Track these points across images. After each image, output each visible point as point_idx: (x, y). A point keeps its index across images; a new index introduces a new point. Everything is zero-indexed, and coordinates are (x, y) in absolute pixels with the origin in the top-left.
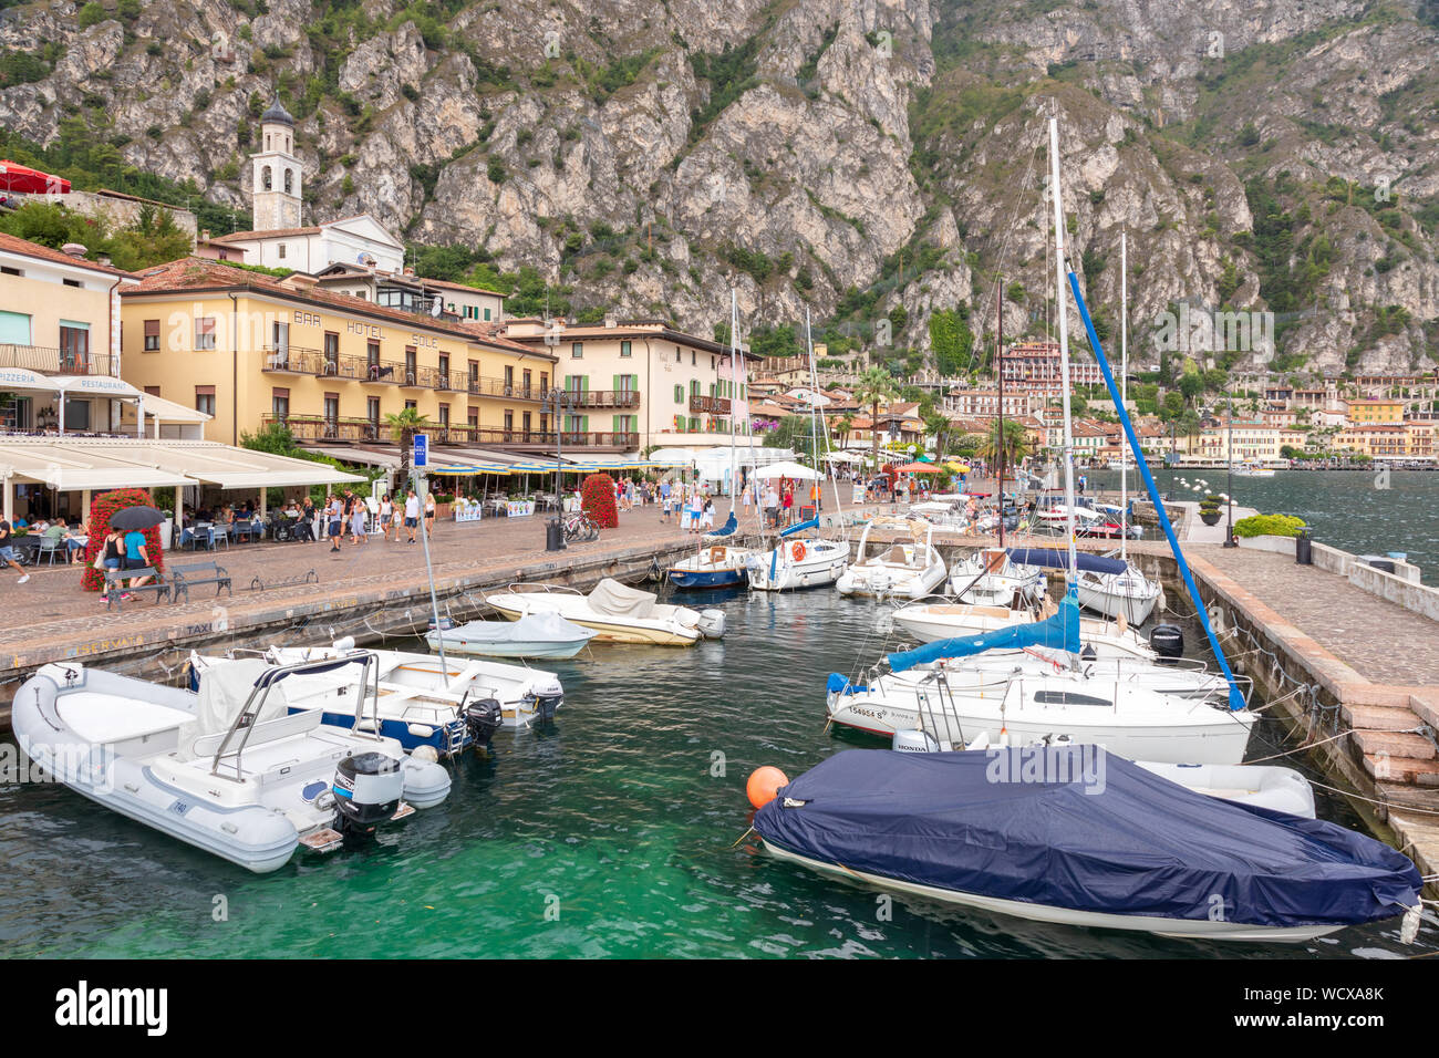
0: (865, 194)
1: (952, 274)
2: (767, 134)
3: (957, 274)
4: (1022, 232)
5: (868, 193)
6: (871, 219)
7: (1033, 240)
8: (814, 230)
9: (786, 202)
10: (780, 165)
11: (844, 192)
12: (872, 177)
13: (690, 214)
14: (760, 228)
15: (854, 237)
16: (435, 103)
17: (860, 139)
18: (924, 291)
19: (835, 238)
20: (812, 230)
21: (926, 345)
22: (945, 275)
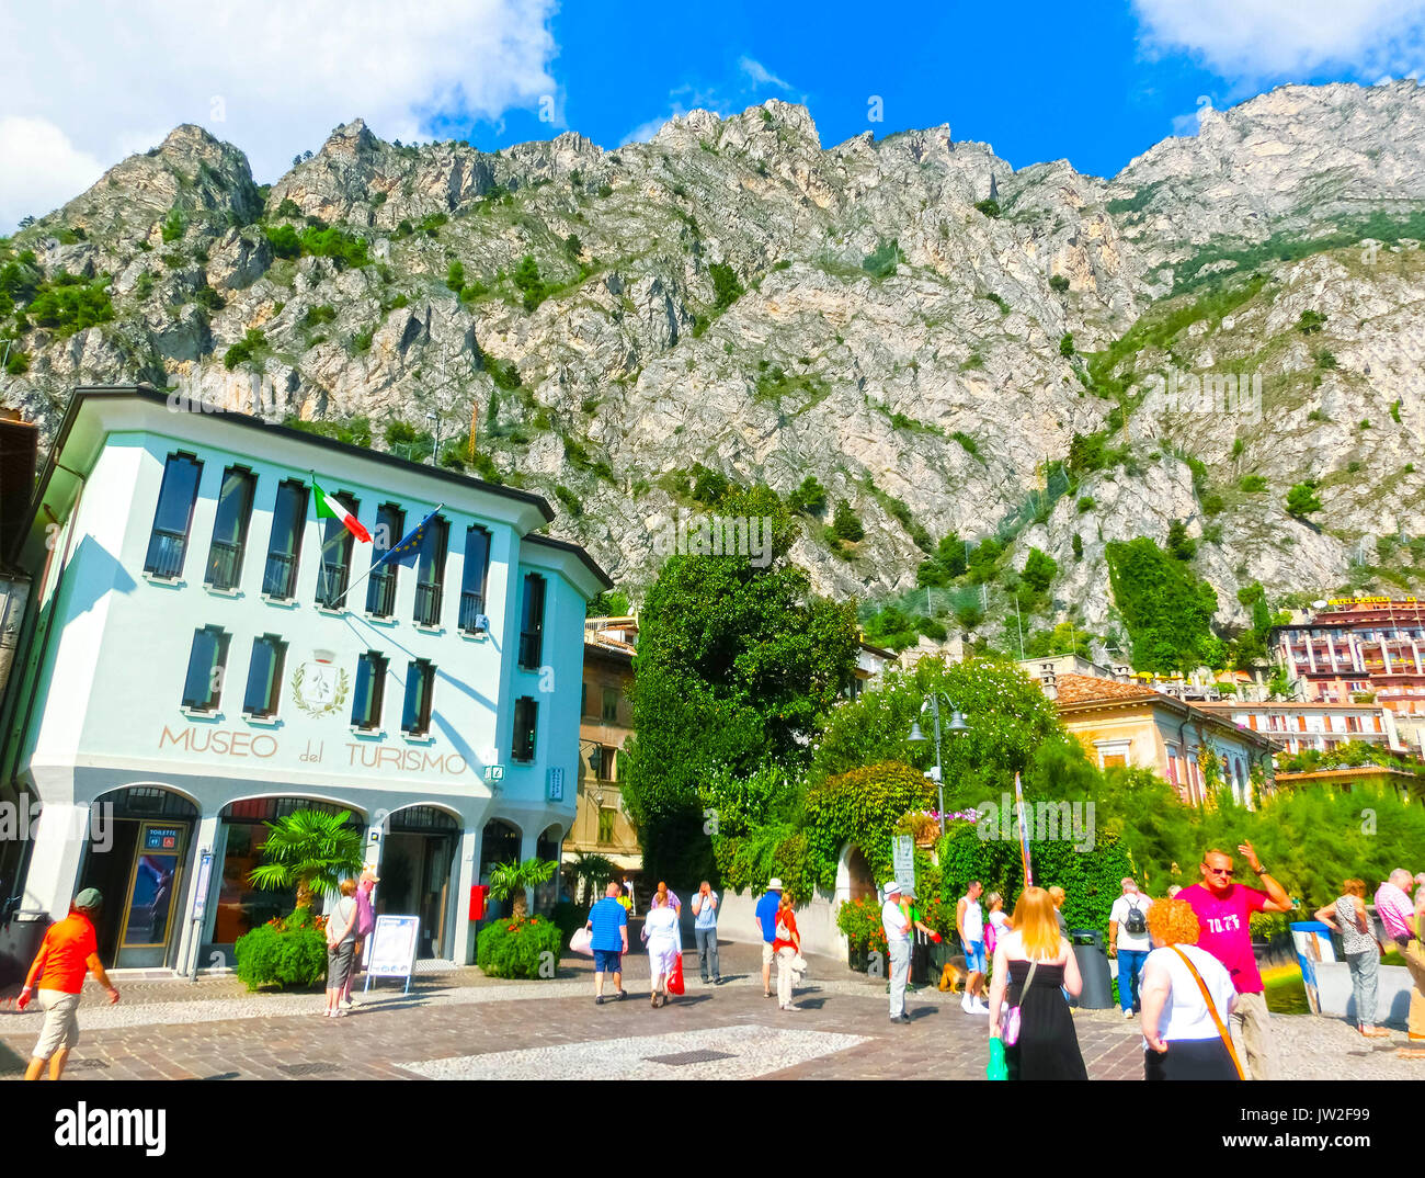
0: (980, 395)
1: (1143, 473)
2: (802, 325)
3: (1154, 472)
4: (1299, 433)
5: (983, 392)
6: (992, 430)
7: (1324, 441)
8: (875, 447)
9: (821, 408)
10: (822, 364)
11: (940, 395)
12: (989, 366)
13: (647, 438)
14: (769, 449)
15: (956, 456)
16: (245, 308)
17: (966, 319)
18: (1086, 507)
19: (918, 459)
20: (873, 449)
21: (1093, 613)
22: (1129, 474)
